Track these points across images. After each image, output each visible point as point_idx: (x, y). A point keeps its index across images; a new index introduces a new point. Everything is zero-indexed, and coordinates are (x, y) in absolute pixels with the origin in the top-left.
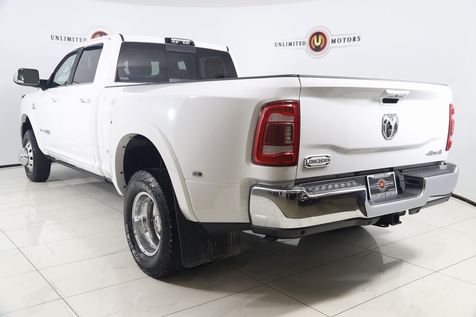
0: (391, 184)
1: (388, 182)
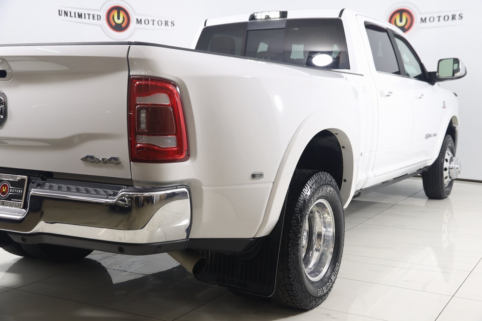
0: (18, 193)
1: (15, 189)
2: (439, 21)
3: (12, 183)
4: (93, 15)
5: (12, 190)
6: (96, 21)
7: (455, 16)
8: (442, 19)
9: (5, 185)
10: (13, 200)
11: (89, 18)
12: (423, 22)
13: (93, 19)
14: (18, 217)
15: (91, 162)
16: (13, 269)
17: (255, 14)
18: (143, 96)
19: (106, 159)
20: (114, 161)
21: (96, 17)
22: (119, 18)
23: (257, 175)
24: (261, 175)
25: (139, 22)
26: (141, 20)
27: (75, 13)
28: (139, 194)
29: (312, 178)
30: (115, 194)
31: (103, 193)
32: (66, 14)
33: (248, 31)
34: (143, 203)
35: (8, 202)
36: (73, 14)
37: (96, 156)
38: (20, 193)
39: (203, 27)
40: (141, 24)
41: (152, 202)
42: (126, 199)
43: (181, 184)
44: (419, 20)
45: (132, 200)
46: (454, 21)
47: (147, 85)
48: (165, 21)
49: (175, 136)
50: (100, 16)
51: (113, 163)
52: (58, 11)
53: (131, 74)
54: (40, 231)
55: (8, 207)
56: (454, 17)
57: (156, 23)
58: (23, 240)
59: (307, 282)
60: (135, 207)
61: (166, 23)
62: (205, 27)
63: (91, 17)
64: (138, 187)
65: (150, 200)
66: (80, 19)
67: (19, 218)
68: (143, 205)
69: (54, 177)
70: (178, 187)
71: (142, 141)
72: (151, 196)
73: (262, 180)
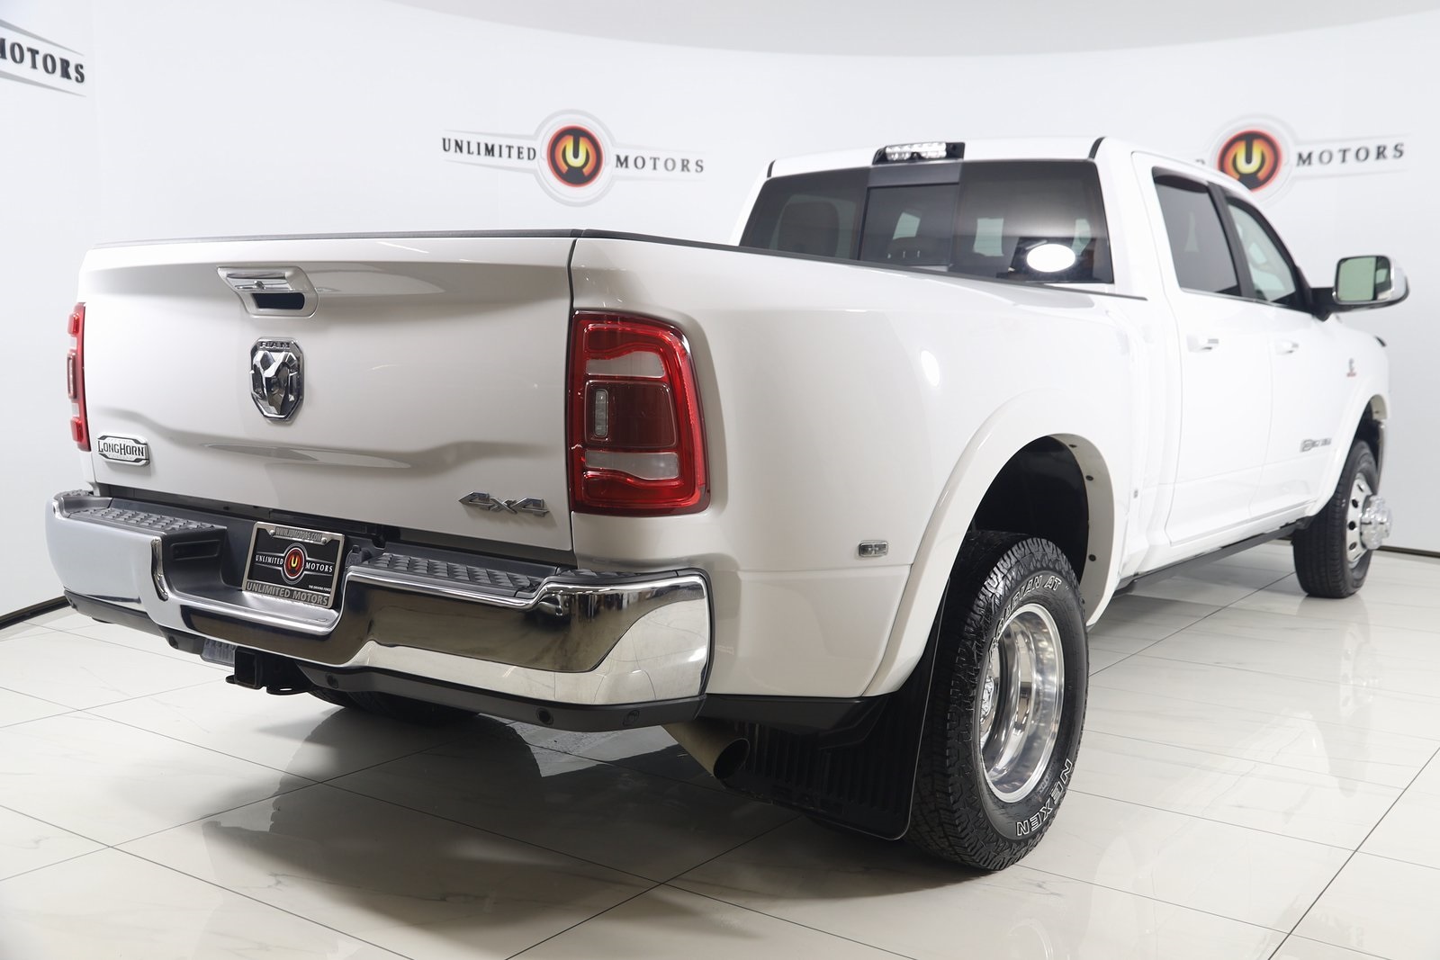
0: (323, 572)
1: (316, 563)
2: (1344, 160)
3: (313, 550)
4: (519, 148)
5: (311, 565)
6: (525, 163)
7: (1385, 148)
8: (1350, 156)
9: (296, 554)
10: (311, 587)
11: (510, 156)
12: (1304, 162)
13: (519, 157)
14: (321, 630)
15: (482, 508)
16: (321, 734)
17: (888, 150)
18: (605, 359)
19: (515, 502)
20: (534, 509)
21: (525, 154)
22: (576, 155)
23: (871, 546)
24: (882, 548)
25: (622, 162)
26: (626, 159)
27: (479, 144)
28: (589, 590)
29: (1010, 552)
30: (533, 587)
31: (506, 582)
32: (459, 146)
33: (869, 189)
34: (599, 607)
35: (302, 592)
36: (474, 148)
37: (494, 496)
38: (328, 573)
39: (763, 179)
40: (627, 166)
41: (620, 607)
42: (559, 597)
43: (690, 567)
44: (1295, 158)
45: (573, 600)
46: (1381, 161)
47: (612, 332)
48: (683, 161)
49: (674, 453)
50: (534, 150)
51: (531, 512)
52: (442, 141)
53: (576, 305)
54: (367, 664)
55: (301, 604)
56: (1381, 153)
57: (660, 164)
58: (331, 681)
59: (990, 804)
60: (579, 617)
61: (685, 166)
62: (768, 179)
63: (514, 152)
64: (587, 572)
65: (614, 602)
66: (489, 159)
67: (323, 632)
68: (597, 612)
69: (402, 538)
70: (680, 573)
71: (598, 464)
72: (617, 594)
73: (882, 559)
